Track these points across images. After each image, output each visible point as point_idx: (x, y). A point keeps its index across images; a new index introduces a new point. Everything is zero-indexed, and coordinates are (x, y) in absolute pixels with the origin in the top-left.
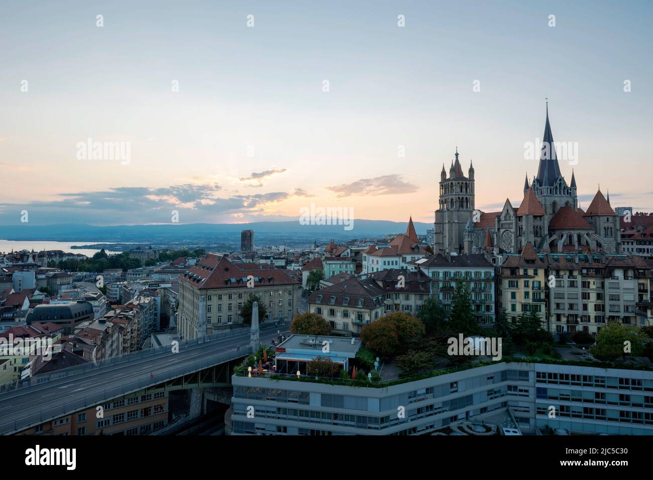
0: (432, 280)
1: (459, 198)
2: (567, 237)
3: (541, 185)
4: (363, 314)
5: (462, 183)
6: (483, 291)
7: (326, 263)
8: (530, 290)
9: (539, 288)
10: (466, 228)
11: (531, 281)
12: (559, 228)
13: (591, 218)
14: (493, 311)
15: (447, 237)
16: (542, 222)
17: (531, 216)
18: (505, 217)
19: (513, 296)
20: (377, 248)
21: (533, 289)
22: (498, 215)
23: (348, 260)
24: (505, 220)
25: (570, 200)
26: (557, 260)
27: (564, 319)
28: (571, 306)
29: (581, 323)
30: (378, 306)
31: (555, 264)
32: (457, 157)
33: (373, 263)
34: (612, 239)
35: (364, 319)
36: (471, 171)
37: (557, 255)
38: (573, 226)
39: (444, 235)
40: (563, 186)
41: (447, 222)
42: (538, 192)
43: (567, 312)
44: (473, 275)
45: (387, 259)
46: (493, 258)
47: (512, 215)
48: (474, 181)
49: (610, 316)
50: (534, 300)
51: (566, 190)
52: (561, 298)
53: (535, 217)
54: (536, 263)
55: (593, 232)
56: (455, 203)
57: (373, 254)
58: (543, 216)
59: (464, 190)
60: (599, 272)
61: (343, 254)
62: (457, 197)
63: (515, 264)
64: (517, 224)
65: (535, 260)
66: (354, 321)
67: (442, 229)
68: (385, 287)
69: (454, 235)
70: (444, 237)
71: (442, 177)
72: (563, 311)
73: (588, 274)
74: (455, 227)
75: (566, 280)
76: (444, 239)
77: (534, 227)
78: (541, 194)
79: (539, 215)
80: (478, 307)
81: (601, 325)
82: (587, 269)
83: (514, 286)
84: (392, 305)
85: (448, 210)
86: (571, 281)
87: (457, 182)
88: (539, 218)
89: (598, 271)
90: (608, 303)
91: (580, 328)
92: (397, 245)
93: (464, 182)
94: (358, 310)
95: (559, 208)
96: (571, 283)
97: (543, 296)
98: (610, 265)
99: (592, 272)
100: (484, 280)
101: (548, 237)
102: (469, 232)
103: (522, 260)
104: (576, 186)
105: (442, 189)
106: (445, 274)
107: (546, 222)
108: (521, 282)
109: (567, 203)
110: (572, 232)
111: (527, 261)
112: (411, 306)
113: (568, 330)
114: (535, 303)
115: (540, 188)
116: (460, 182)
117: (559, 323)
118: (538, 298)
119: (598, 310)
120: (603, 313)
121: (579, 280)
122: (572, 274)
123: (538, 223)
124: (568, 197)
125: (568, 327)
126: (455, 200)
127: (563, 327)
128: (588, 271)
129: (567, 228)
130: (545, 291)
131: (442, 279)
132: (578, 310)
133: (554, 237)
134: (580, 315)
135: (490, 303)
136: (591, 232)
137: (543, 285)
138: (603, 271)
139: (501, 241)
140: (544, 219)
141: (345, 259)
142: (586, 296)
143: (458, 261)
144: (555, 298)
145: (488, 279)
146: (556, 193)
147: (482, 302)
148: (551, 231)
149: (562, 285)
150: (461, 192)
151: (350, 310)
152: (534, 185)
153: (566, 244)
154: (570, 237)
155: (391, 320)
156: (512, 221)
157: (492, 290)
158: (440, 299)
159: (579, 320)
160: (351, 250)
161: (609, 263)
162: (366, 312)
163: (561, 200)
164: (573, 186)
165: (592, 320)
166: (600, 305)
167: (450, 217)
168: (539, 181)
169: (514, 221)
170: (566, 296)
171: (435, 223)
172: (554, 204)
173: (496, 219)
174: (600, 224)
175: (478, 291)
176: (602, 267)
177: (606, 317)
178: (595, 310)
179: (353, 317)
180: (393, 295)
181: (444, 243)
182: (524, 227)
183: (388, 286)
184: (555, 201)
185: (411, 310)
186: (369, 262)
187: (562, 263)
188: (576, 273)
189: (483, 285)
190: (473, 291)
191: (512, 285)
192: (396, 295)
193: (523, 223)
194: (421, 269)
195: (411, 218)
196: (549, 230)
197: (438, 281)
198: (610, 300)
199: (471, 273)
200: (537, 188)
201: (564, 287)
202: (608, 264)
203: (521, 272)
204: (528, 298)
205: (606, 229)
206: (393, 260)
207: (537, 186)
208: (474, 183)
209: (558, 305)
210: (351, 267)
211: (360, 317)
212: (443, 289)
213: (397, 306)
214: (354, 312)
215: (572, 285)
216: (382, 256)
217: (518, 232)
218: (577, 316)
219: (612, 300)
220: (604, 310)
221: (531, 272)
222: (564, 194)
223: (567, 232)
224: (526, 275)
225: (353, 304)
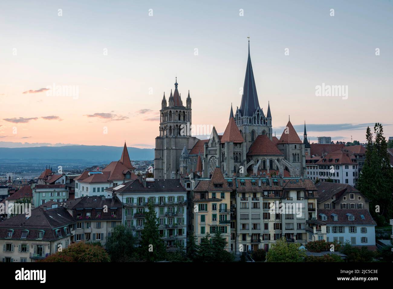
0: (125, 206)
1: (177, 125)
2: (262, 162)
3: (242, 116)
4: (42, 247)
5: (180, 111)
6: (175, 215)
7: (35, 191)
8: (217, 212)
9: (226, 210)
10: (182, 154)
11: (218, 204)
12: (256, 154)
13: (282, 145)
14: (185, 234)
15: (166, 163)
16: (241, 148)
17: (232, 143)
18: (212, 144)
19: (203, 219)
20: (89, 174)
21: (220, 212)
22: (206, 142)
23: (62, 188)
24: (212, 147)
25: (267, 129)
26: (243, 184)
27: (249, 239)
28: (255, 226)
29: (263, 241)
30: (61, 237)
31: (241, 188)
32: (176, 87)
33: (83, 190)
34: (299, 164)
35: (43, 253)
36: (189, 100)
37: (244, 179)
38: (267, 153)
39: (163, 161)
40: (260, 116)
41: (166, 148)
42: (240, 121)
43: (251, 232)
44: (167, 200)
45: (96, 186)
46: (188, 182)
47: (217, 142)
48: (191, 110)
49: (286, 234)
50: (221, 222)
51: (263, 121)
52: (246, 219)
53: (236, 144)
54: (223, 187)
55: (282, 158)
56: (173, 130)
57: (84, 180)
58: (242, 143)
59: (182, 118)
60: (278, 194)
61: (57, 181)
62: (175, 124)
63: (204, 188)
64: (220, 150)
65: (222, 184)
66: (32, 256)
67: (162, 155)
68: (75, 216)
69: (171, 161)
70: (163, 163)
71: (162, 105)
72: (248, 231)
73: (268, 196)
74: (173, 154)
75: (250, 202)
76: (163, 164)
77: (234, 153)
78: (243, 123)
79: (239, 142)
80: (171, 232)
81: (279, 241)
82: (268, 191)
83: (204, 209)
84: (83, 235)
85: (167, 137)
86: (254, 203)
87: (175, 111)
88: (238, 145)
89: (277, 192)
90: (284, 221)
91: (261, 246)
92: (109, 171)
93: (182, 111)
94: (38, 242)
95: (257, 136)
96: (254, 204)
97: (229, 218)
98: (286, 187)
99: (272, 194)
100: (177, 204)
101: (246, 162)
102: (185, 158)
103: (211, 184)
104: (271, 117)
105: (163, 117)
106: (140, 199)
107: (244, 150)
108: (210, 205)
109: (264, 132)
110: (265, 158)
111: (216, 185)
112: (102, 234)
113: (252, 249)
114: (222, 225)
115: (241, 117)
116: (179, 110)
117: (244, 242)
118: (225, 220)
119: (277, 229)
120: (281, 231)
121: (261, 201)
122: (256, 196)
123: (238, 149)
124: (264, 126)
125: (252, 245)
126: (173, 128)
127: (248, 246)
128: (268, 193)
129: (262, 154)
130: (230, 213)
131: (135, 205)
132: (260, 229)
133: (252, 162)
134: (262, 234)
135: (183, 227)
136: (280, 158)
137: (229, 207)
138: (281, 192)
139: (208, 167)
140: (243, 146)
141: (58, 186)
142: (267, 216)
143: (153, 186)
144: (241, 219)
145: (181, 203)
146: (255, 123)
147: (175, 226)
148: (249, 157)
149: (247, 207)
150: (179, 119)
151: (29, 243)
152: (237, 115)
153: (260, 168)
154: (264, 162)
155: (70, 251)
156: (217, 148)
157: (184, 214)
158: (134, 225)
159: (261, 238)
160: (66, 177)
161: (286, 185)
162: (45, 245)
163: (259, 129)
164: (269, 117)
165: (272, 238)
166: (278, 224)
167: (169, 143)
168: (241, 112)
169: (218, 147)
170: (250, 217)
171: (155, 150)
172: (253, 132)
173: (205, 146)
174: (289, 151)
175: (171, 216)
176: (279, 189)
177: (283, 234)
178: (275, 229)
179: (32, 251)
180: (83, 223)
181: (164, 169)
182: (226, 153)
183: (79, 215)
184: (253, 130)
185: (102, 239)
186: (79, 189)
187: (248, 187)
188: (258, 195)
189: (176, 210)
190: (166, 215)
191: (201, 208)
192: (88, 223)
193: (225, 150)
194: (117, 195)
195: (125, 144)
196: (247, 157)
197: (131, 208)
198: (286, 219)
199: (165, 198)
200: (240, 118)
201: (248, 208)
202: (285, 187)
203: (210, 196)
204: (215, 220)
205: (294, 155)
206: (103, 187)
207: (240, 116)
208: (191, 112)
209: (244, 226)
210: (64, 195)
211: (39, 250)
212: (137, 216)
213: (88, 235)
214: (34, 246)
215: (255, 206)
216: (91, 183)
217: (222, 158)
218: (259, 235)
219: (288, 218)
220: (281, 229)
221: (218, 196)
222: (261, 123)
223: (262, 158)
224: (214, 199)
225: (32, 237)
